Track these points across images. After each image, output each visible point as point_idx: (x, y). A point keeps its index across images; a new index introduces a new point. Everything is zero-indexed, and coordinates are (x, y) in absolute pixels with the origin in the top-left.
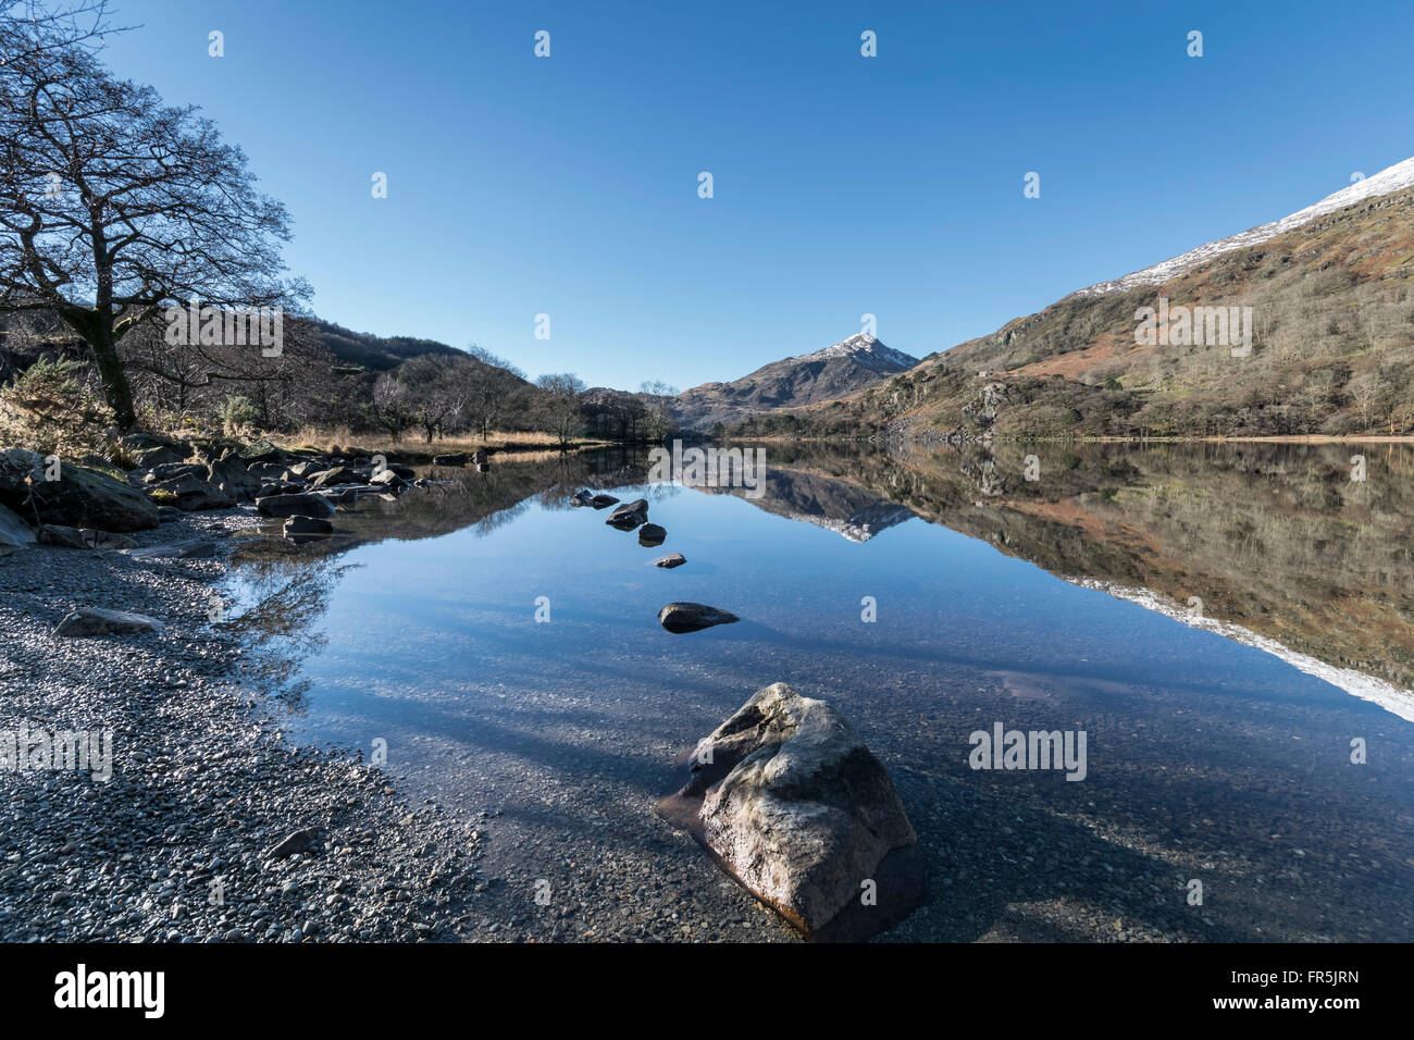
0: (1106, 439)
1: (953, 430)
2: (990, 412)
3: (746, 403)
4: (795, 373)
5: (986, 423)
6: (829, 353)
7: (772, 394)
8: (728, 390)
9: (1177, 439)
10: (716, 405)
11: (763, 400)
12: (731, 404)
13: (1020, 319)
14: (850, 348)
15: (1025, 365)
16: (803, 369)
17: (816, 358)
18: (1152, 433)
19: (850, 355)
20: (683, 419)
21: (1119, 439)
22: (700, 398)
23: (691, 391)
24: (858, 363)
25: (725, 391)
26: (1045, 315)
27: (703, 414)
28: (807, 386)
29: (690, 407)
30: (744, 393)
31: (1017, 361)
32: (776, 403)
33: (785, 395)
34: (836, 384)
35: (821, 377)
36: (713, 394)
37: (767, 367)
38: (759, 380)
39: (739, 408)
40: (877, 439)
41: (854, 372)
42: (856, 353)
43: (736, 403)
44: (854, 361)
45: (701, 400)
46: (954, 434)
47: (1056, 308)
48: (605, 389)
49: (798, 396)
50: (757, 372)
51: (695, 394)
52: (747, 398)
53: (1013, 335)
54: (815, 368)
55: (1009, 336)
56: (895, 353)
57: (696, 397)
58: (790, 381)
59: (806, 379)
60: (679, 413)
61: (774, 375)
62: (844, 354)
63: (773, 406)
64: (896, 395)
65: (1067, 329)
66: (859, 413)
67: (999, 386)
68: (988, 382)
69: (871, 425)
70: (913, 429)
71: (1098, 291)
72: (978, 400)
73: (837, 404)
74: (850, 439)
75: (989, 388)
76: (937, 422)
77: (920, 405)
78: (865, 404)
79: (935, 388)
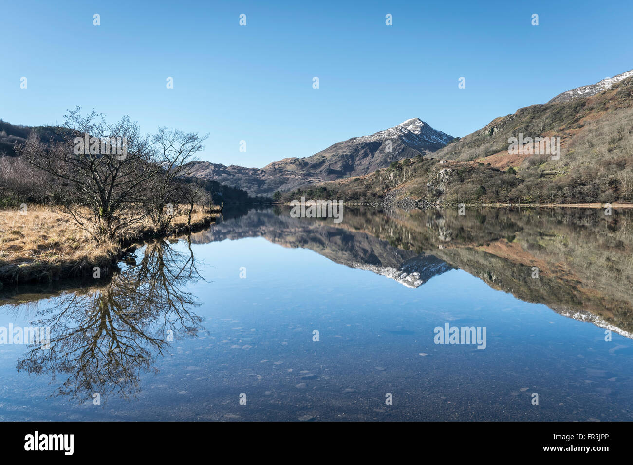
0: (498, 205)
1: (420, 199)
2: (442, 187)
3: (317, 174)
4: (356, 150)
5: (439, 194)
6: (385, 135)
7: (338, 167)
8: (303, 164)
9: (533, 205)
10: (293, 176)
11: (330, 172)
12: (304, 175)
13: (500, 118)
14: (401, 131)
15: (498, 152)
16: (363, 148)
17: (373, 139)
18: (523, 201)
19: (400, 136)
20: (266, 186)
21: (505, 205)
22: (281, 170)
23: (274, 164)
24: (406, 143)
25: (300, 164)
26: (516, 115)
27: (282, 183)
28: (366, 161)
29: (272, 177)
30: (315, 166)
31: (494, 148)
32: (340, 174)
33: (348, 168)
34: (389, 160)
35: (377, 154)
36: (291, 167)
37: (335, 146)
38: (328, 156)
39: (311, 179)
40: (376, 204)
41: (403, 150)
42: (406, 135)
43: (309, 175)
44: (403, 142)
45: (281, 172)
46: (420, 201)
47: (523, 111)
48: (203, 162)
49: (359, 169)
50: (327, 150)
51: (277, 167)
52: (318, 171)
53: (495, 129)
54: (373, 147)
55: (492, 130)
56: (440, 134)
57: (277, 169)
58: (352, 157)
59: (366, 155)
60: (263, 182)
61: (340, 152)
62: (396, 136)
63: (338, 177)
64: (392, 174)
65: (528, 126)
66: (368, 187)
67: (448, 170)
68: (443, 167)
69: (374, 195)
70: (398, 198)
71: (579, 92)
72: (435, 180)
73: (357, 179)
74: (359, 204)
75: (442, 171)
76: (411, 193)
77: (406, 181)
78: (375, 179)
79: (415, 170)
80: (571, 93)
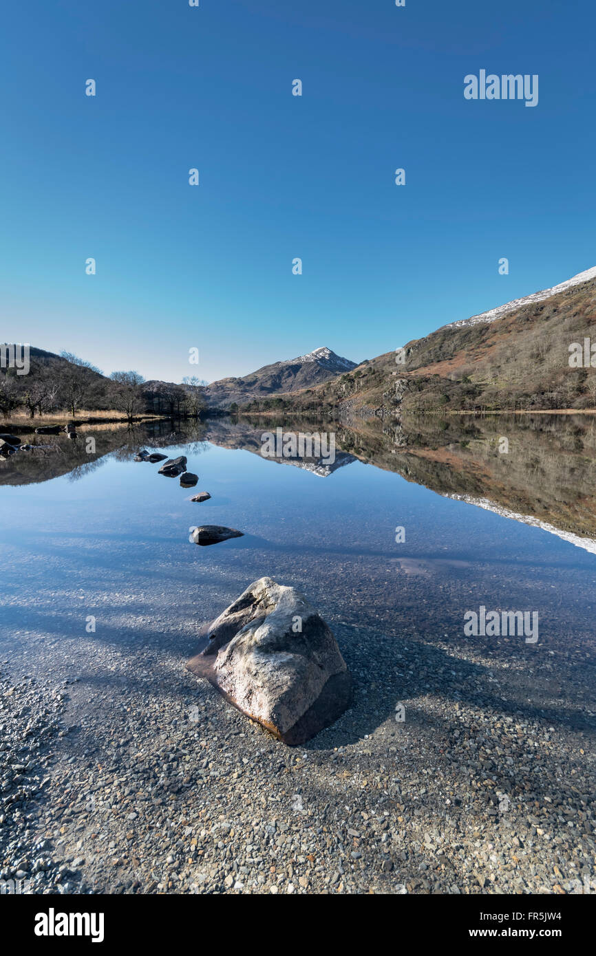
0: (463, 412)
1: (378, 408)
2: (399, 397)
3: (252, 391)
4: (282, 371)
5: (397, 403)
6: (303, 359)
7: (268, 385)
8: (240, 382)
9: (500, 412)
10: (233, 392)
11: (262, 389)
12: (242, 391)
13: (414, 341)
14: (316, 356)
15: (418, 368)
16: (287, 370)
17: (295, 363)
18: (487, 408)
19: (316, 361)
20: (211, 401)
21: (470, 412)
22: (222, 387)
23: (216, 383)
24: (321, 366)
25: (238, 383)
26: (429, 338)
27: (224, 398)
28: (290, 380)
29: (215, 393)
30: (250, 384)
31: (413, 365)
32: (271, 390)
33: (276, 386)
34: (308, 379)
35: (299, 373)
36: (230, 385)
37: (265, 368)
38: (259, 376)
39: (247, 394)
40: (333, 413)
41: (319, 371)
42: (320, 360)
43: (246, 391)
44: (318, 364)
45: (222, 388)
46: (379, 410)
47: (435, 335)
48: (158, 381)
49: (285, 386)
50: (258, 371)
51: (219, 385)
52: (253, 388)
53: (411, 350)
54: (294, 369)
55: (409, 351)
56: (343, 360)
57: (219, 386)
58: (279, 377)
59: (289, 375)
60: (209, 397)
61: (269, 373)
62: (312, 360)
63: (268, 393)
64: (344, 386)
65: (441, 347)
66: (322, 397)
67: (404, 380)
68: (397, 378)
69: (329, 404)
70: (354, 407)
71: (458, 325)
72: (392, 389)
73: (308, 391)
74: (317, 413)
75: (398, 382)
76: (368, 402)
77: (358, 392)
78: (326, 391)
79: (367, 382)
80: (451, 326)
